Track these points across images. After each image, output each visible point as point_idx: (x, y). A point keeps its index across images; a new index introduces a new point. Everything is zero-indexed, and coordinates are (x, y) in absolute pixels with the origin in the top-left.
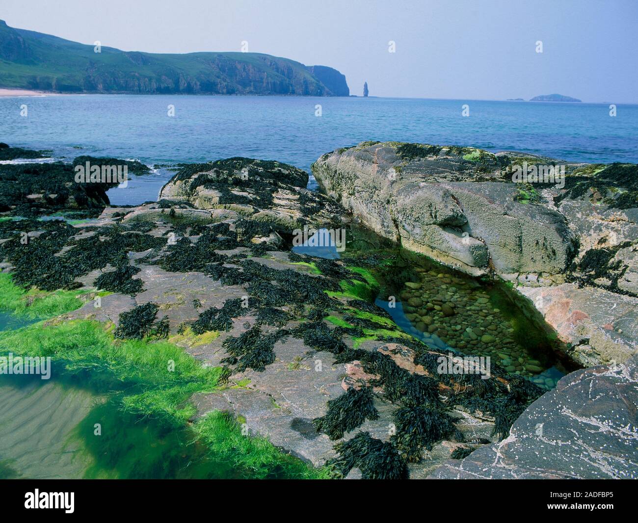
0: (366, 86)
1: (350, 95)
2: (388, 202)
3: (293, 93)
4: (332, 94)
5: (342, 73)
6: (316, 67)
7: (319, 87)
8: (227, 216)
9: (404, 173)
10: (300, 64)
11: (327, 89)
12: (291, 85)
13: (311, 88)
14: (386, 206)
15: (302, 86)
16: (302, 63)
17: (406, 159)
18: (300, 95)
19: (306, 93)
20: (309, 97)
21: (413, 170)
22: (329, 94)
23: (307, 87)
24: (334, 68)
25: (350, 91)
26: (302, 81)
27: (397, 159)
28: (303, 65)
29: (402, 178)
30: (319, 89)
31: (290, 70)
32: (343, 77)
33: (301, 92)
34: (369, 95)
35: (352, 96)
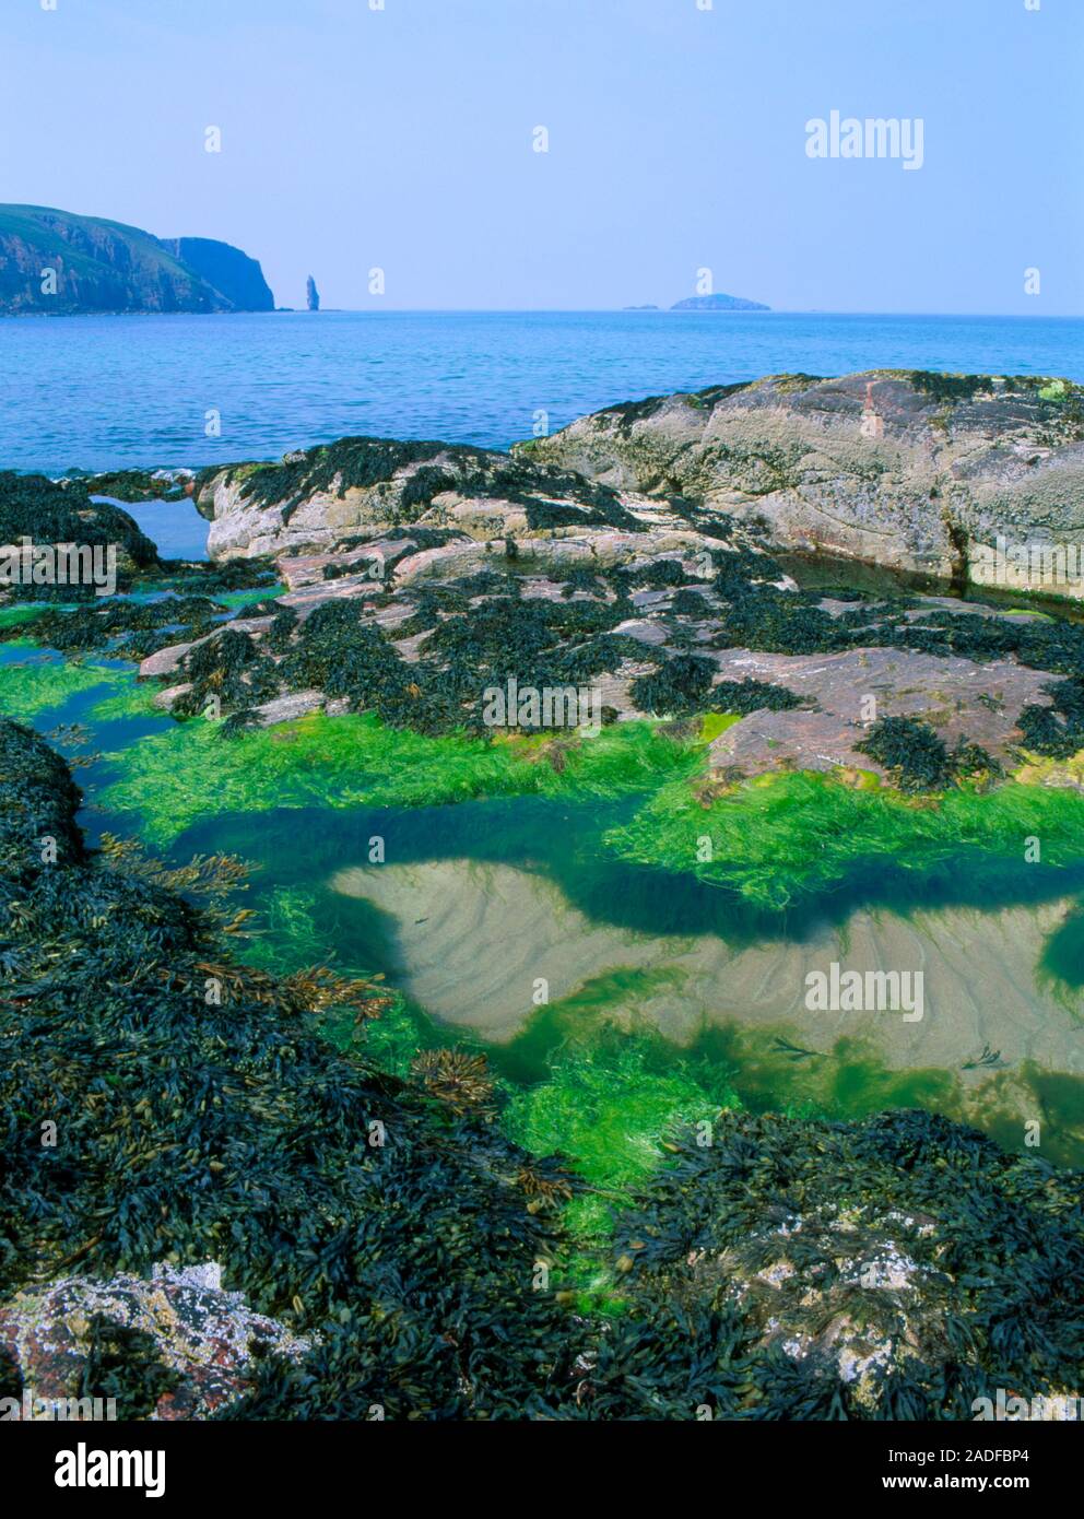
0: (311, 284)
1: (277, 307)
2: (934, 494)
3: (138, 306)
4: (233, 305)
5: (251, 255)
6: (185, 241)
7: (201, 291)
8: (632, 548)
9: (954, 429)
10: (144, 233)
11: (219, 295)
12: (132, 288)
13: (182, 292)
14: (930, 503)
15: (157, 290)
16: (149, 232)
17: (946, 402)
18: (155, 310)
19: (171, 306)
20: (180, 315)
21: (969, 422)
22: (225, 307)
23: (170, 291)
24: (230, 244)
25: (275, 299)
26: (156, 277)
27: (927, 403)
28: (152, 237)
29: (952, 442)
30: (201, 295)
31: (122, 251)
32: (255, 266)
33: (156, 303)
34: (320, 307)
35: (282, 310)
